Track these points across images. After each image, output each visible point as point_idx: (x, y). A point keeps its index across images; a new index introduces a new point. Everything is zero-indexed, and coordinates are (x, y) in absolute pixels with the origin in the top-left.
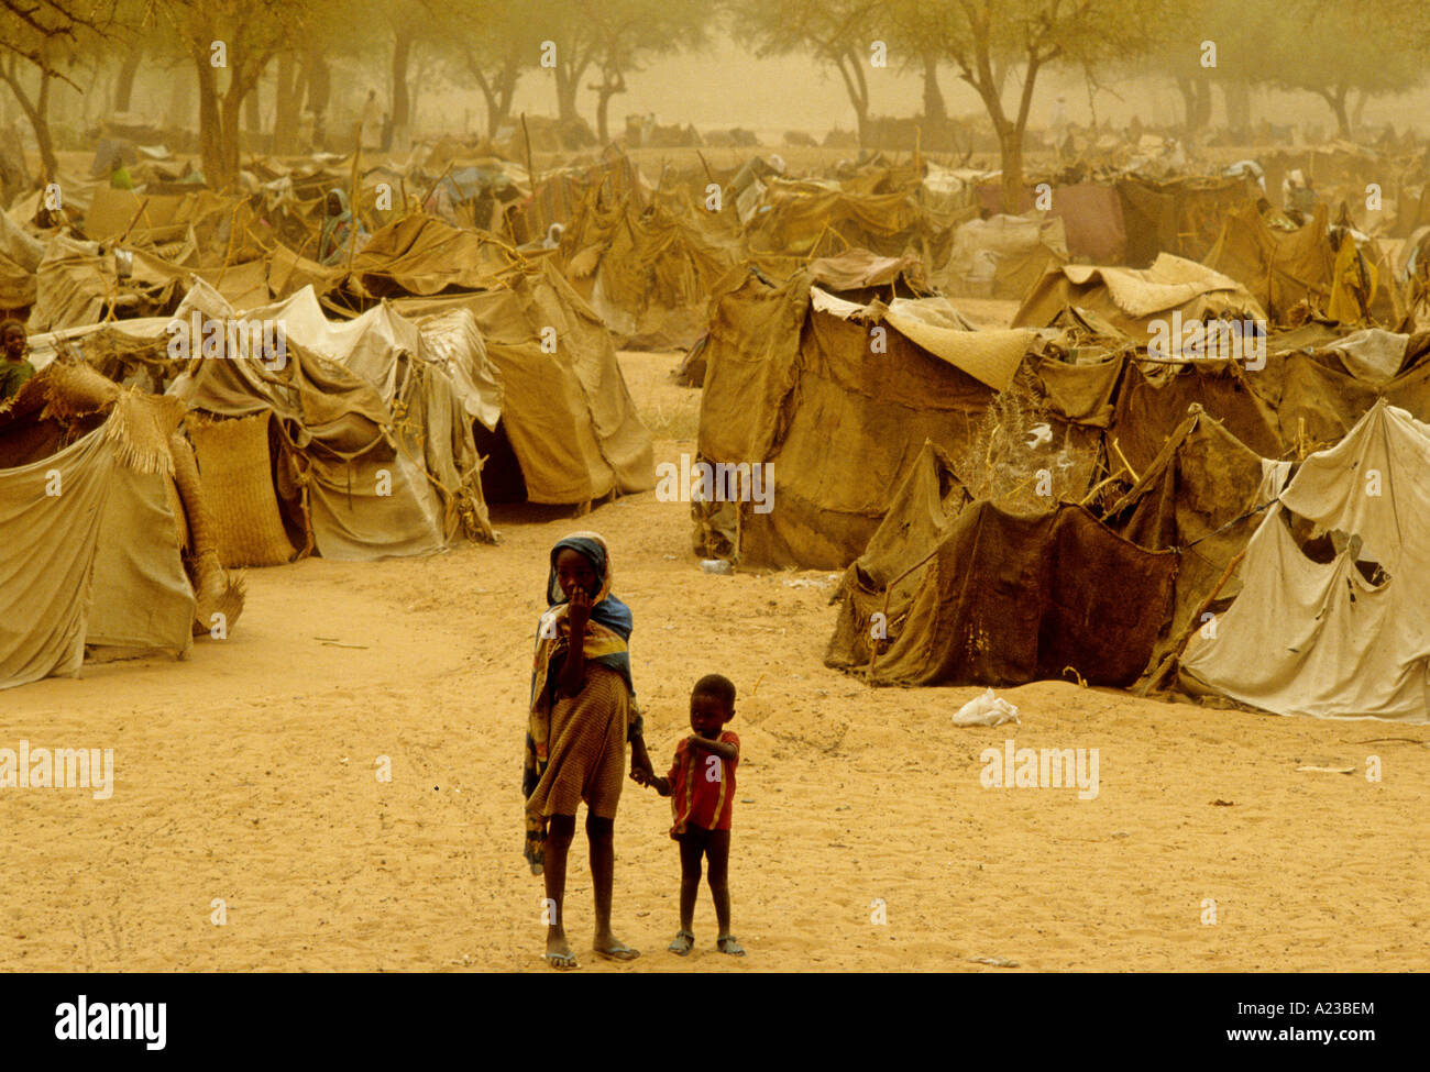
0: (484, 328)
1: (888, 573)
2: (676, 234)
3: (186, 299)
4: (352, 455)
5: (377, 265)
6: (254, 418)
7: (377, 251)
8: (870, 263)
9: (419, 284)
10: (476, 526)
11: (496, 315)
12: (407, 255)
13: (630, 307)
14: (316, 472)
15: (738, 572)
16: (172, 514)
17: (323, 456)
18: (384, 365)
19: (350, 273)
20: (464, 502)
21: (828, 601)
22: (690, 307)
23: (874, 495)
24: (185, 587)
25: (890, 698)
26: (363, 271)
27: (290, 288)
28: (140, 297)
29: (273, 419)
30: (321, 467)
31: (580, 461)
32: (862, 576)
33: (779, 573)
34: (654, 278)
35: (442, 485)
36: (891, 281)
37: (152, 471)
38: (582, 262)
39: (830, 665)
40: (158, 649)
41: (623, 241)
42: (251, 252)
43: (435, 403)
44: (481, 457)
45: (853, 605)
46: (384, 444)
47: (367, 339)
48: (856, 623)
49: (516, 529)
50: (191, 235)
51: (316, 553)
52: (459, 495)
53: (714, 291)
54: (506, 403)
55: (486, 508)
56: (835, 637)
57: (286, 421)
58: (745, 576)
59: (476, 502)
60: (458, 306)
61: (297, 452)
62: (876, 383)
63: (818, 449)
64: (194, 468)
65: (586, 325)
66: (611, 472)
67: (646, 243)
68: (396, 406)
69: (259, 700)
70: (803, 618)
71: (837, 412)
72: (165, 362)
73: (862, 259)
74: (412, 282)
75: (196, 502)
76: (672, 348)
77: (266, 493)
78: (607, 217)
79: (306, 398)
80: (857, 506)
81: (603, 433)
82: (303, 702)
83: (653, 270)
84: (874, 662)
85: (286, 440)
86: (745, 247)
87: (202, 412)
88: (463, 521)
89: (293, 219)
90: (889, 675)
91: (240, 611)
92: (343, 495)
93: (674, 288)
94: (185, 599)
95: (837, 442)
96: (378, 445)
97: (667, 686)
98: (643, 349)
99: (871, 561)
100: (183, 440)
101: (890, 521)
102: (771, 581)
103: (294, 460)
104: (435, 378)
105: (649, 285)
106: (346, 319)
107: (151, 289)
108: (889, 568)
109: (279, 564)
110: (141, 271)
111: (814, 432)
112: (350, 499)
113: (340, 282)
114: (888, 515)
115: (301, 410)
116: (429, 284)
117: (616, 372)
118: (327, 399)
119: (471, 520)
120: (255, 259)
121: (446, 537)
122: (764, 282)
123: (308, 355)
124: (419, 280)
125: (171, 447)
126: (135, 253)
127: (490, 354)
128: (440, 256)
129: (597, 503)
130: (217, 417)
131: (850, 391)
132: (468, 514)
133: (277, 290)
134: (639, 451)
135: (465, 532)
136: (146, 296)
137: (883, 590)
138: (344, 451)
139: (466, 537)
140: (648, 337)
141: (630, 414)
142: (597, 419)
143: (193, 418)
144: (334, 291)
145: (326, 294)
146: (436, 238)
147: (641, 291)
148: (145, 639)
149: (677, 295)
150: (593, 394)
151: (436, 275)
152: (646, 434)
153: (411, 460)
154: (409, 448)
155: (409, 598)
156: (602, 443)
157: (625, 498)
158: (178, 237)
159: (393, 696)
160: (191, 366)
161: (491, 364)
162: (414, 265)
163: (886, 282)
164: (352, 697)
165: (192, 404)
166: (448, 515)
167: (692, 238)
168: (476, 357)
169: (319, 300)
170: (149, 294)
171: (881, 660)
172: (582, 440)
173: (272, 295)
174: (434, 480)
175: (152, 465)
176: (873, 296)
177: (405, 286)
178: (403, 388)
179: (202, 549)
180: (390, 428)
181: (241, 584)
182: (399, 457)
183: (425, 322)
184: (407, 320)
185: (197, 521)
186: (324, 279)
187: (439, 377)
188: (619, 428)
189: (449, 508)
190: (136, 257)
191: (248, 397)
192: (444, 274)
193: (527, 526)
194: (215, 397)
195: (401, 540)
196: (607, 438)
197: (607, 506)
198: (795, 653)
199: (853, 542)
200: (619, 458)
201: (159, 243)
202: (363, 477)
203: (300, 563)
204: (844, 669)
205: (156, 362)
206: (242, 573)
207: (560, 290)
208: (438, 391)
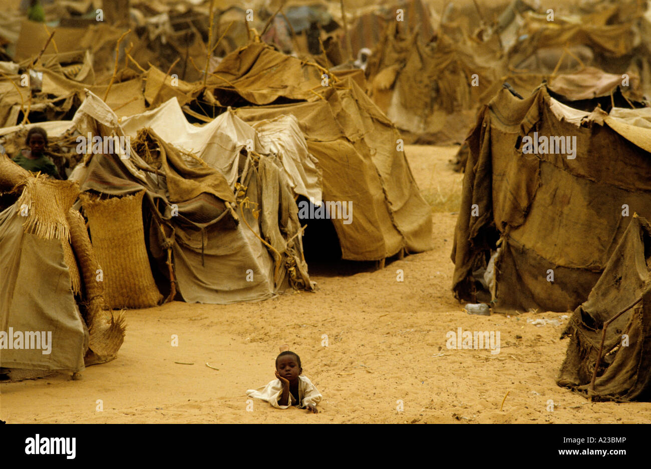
0: (305, 129)
1: (605, 315)
2: (454, 56)
3: (81, 108)
4: (205, 225)
5: (226, 81)
6: (131, 197)
7: (225, 71)
8: (599, 78)
9: (256, 96)
10: (298, 278)
11: (315, 119)
12: (247, 75)
13: (420, 112)
14: (178, 238)
15: (495, 313)
16: (67, 269)
17: (183, 225)
18: (230, 157)
19: (205, 88)
20: (289, 260)
21: (560, 336)
22: (464, 112)
23: (596, 256)
24: (78, 324)
25: (605, 410)
26: (215, 86)
27: (160, 99)
28: (48, 106)
29: (146, 197)
30: (182, 234)
31: (377, 228)
32: (585, 316)
33: (524, 314)
34: (438, 90)
35: (272, 247)
36: (610, 93)
37: (52, 237)
38: (383, 78)
39: (561, 384)
40: (57, 371)
41: (414, 62)
42: (131, 72)
43: (267, 186)
44: (302, 226)
45: (578, 338)
46: (229, 216)
47: (217, 138)
48: (579, 352)
49: (328, 280)
50: (89, 58)
51: (179, 298)
52: (285, 255)
53: (481, 100)
54: (325, 186)
55: (306, 265)
56: (565, 363)
57: (156, 199)
58: (499, 316)
59: (298, 260)
60: (285, 113)
61: (164, 222)
62: (598, 171)
63: (553, 220)
64: (86, 234)
65: (379, 127)
66: (400, 237)
67: (432, 63)
68: (238, 188)
69: (130, 410)
70: (542, 349)
71: (568, 192)
72: (67, 155)
73: (594, 75)
74: (251, 95)
75: (86, 261)
76: (450, 143)
77: (141, 252)
78: (403, 44)
79: (171, 182)
80: (583, 264)
81: (394, 208)
82: (162, 411)
83: (437, 84)
84: (594, 381)
85: (156, 213)
86: (505, 67)
87: (93, 193)
88: (288, 274)
89: (169, 45)
90: (604, 391)
91: (122, 341)
92: (198, 254)
93: (452, 98)
94: (77, 333)
95: (567, 215)
96: (225, 217)
97: (437, 399)
98: (429, 143)
99: (592, 306)
100: (78, 214)
101: (607, 275)
102: (518, 320)
103: (162, 229)
104: (267, 167)
105: (434, 94)
106: (202, 123)
107: (55, 100)
108: (605, 311)
109: (150, 306)
110: (49, 86)
111: (550, 207)
112: (203, 257)
113: (198, 94)
114: (605, 271)
115: (167, 191)
116: (264, 96)
117: (403, 162)
118: (187, 183)
119: (294, 273)
120: (134, 77)
121: (275, 286)
122: (515, 95)
123: (173, 149)
124: (256, 94)
125: (68, 219)
126: (44, 72)
127: (309, 148)
128: (273, 75)
129: (390, 260)
130: (104, 197)
131: (578, 176)
132: (292, 269)
133: (151, 100)
134: (421, 221)
135: (289, 282)
136: (51, 105)
137: (601, 327)
138: (199, 222)
139: (290, 286)
140: (433, 135)
141: (414, 193)
142: (390, 198)
143: (86, 197)
144: (193, 102)
145: (187, 104)
146: (270, 62)
147: (428, 100)
148: (47, 364)
149: (455, 103)
150: (386, 179)
151: (270, 90)
152: (427, 208)
153: (249, 229)
154: (247, 219)
155: (246, 332)
156: (395, 216)
157: (410, 257)
158: (78, 61)
159: (230, 407)
160: (85, 159)
161: (311, 155)
162: (253, 82)
163: (606, 94)
164: (200, 408)
165: (85, 187)
166: (277, 269)
167: (466, 60)
168: (301, 151)
169: (182, 108)
170: (54, 103)
171: (598, 380)
172: (378, 213)
173: (147, 104)
174: (267, 244)
175: (52, 232)
176: (596, 105)
177: (245, 97)
178: (244, 174)
179: (92, 296)
180: (234, 204)
181: (122, 321)
182: (240, 226)
183: (260, 125)
184: (247, 124)
185: (88, 274)
186: (186, 93)
187: (271, 166)
188: (405, 204)
189: (278, 264)
190: (46, 76)
191: (128, 182)
192: (275, 89)
193: (337, 278)
194: (103, 182)
195: (242, 287)
196: (396, 212)
197: (398, 262)
198: (535, 375)
199: (580, 291)
200: (406, 227)
201: (64, 64)
202: (214, 241)
203: (165, 306)
204: (572, 388)
205: (59, 155)
206: (122, 313)
207: (361, 102)
208: (270, 177)
